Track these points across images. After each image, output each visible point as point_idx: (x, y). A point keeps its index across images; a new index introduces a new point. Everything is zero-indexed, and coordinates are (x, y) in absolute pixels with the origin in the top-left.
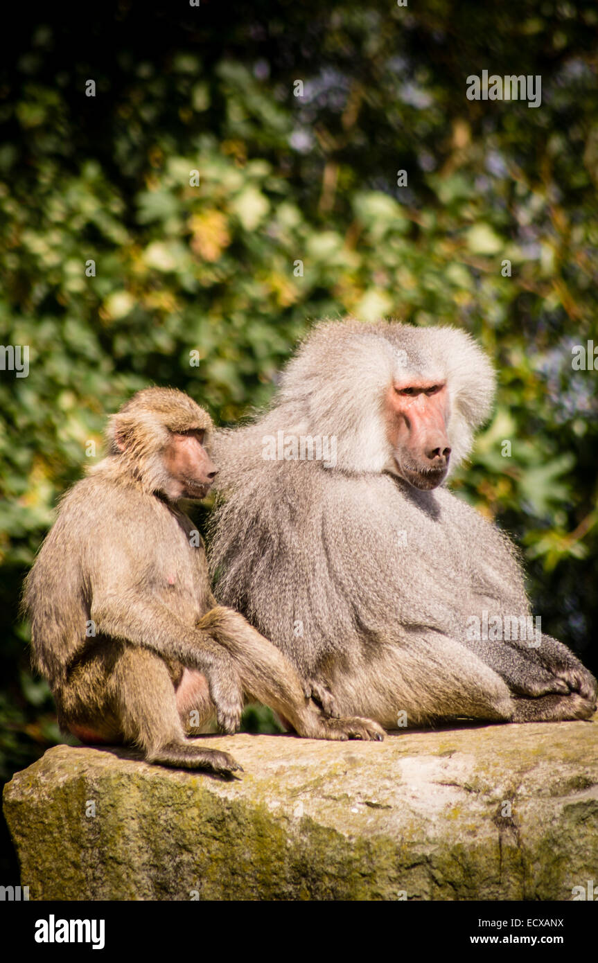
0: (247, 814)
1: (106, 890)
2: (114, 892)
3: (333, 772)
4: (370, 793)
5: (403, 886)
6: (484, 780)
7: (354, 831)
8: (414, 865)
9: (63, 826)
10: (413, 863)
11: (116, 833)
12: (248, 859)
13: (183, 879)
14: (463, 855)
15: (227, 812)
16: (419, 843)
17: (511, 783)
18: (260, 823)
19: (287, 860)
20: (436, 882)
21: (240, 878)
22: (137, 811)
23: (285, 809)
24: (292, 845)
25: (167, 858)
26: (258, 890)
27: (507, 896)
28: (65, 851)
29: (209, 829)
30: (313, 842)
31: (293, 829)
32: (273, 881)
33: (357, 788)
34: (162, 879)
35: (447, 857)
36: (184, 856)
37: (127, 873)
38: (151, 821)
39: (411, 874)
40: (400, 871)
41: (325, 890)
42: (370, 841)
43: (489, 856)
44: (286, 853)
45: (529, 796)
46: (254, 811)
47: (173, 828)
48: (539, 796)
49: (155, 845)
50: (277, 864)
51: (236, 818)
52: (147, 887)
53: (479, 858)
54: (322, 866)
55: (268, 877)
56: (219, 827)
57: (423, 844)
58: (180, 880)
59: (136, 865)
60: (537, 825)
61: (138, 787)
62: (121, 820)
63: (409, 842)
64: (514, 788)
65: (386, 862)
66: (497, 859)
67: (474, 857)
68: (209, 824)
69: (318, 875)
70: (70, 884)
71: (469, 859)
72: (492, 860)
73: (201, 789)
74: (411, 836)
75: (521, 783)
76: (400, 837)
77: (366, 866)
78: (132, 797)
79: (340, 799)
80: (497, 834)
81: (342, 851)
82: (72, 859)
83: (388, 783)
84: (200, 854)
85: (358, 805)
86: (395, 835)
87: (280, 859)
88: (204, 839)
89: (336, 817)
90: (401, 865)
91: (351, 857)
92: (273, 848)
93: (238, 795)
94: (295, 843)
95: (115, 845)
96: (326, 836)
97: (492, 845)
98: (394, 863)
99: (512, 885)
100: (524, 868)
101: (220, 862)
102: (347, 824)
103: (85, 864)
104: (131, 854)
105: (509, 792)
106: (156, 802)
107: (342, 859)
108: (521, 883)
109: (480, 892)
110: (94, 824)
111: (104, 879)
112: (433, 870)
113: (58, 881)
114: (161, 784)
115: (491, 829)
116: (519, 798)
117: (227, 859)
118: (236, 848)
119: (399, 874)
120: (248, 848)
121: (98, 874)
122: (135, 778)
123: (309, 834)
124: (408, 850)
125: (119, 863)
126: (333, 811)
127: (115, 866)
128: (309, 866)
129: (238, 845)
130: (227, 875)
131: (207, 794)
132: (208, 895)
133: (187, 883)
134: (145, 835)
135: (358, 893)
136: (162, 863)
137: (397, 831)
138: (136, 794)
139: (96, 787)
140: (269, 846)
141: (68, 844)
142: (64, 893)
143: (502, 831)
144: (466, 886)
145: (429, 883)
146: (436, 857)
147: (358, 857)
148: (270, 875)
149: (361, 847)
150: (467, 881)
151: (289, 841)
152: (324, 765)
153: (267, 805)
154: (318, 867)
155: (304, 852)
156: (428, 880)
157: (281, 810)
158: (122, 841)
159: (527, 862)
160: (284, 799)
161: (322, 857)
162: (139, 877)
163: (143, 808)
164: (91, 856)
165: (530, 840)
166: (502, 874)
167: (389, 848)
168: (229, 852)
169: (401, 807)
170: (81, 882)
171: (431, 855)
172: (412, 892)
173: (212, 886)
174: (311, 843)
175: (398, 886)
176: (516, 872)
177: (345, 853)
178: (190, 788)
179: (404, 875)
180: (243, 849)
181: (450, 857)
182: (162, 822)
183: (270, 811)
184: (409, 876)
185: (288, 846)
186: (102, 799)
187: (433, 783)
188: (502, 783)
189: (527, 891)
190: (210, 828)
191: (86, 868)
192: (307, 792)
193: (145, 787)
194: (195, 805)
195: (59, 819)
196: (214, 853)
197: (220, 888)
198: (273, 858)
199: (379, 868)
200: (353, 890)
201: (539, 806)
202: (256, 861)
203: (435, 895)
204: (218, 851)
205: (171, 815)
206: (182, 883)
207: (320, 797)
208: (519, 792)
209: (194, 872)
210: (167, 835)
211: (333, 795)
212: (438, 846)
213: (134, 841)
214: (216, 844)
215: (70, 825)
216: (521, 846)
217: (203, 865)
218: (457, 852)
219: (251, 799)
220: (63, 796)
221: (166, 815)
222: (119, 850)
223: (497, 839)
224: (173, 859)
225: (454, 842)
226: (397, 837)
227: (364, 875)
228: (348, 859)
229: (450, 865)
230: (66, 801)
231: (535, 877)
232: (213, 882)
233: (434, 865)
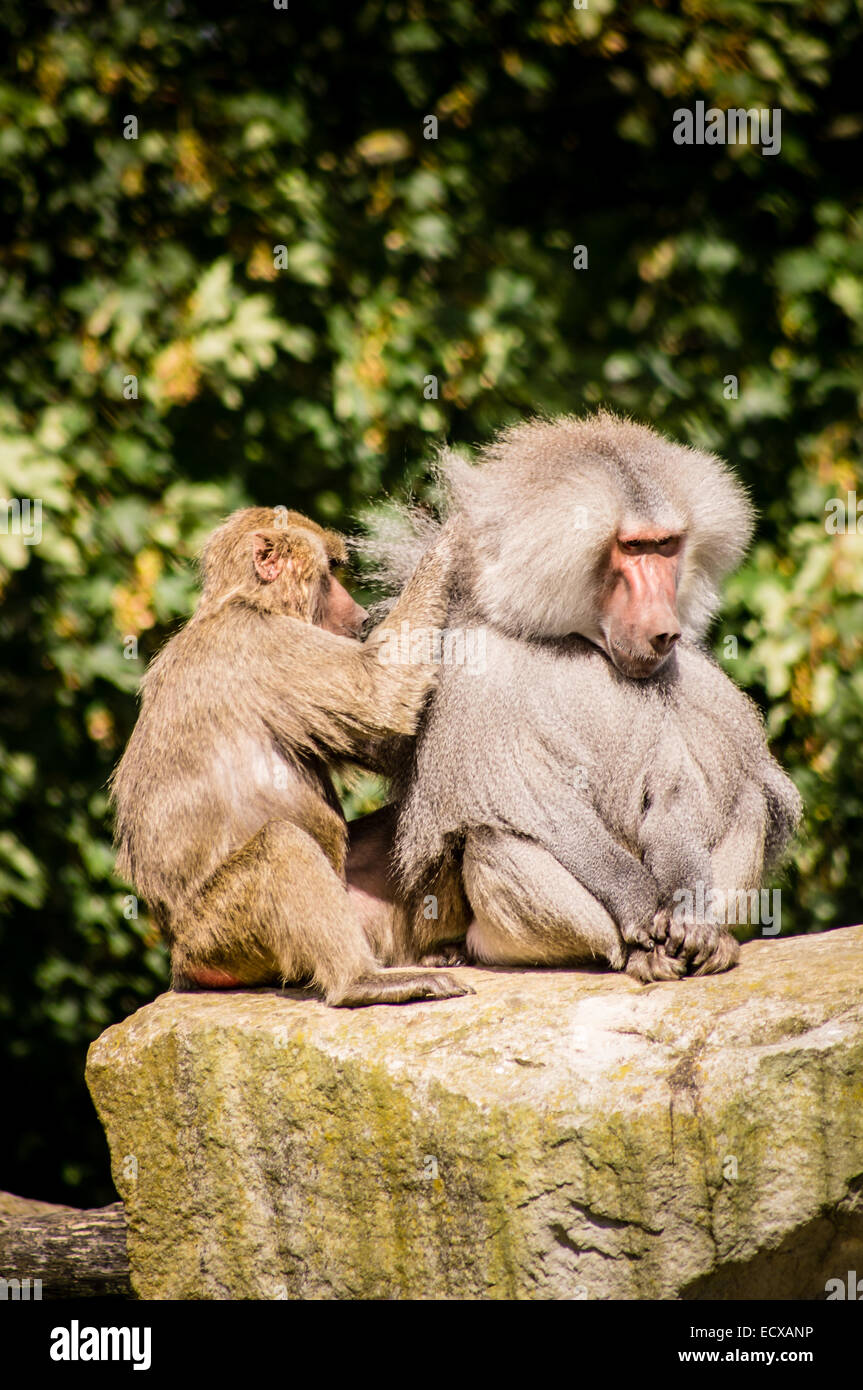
0: (362, 1078)
1: (209, 1182)
2: (219, 1186)
3: (485, 1018)
4: (521, 1047)
5: (550, 1171)
6: (670, 1025)
7: (491, 1098)
8: (562, 1142)
9: (153, 1099)
10: (560, 1138)
11: (216, 1106)
12: (368, 1139)
13: (296, 1167)
14: (621, 1126)
15: (339, 1077)
16: (569, 1113)
17: (702, 1029)
18: (379, 1090)
19: (414, 1138)
20: (591, 1164)
21: (361, 1164)
22: (236, 1077)
23: (410, 1070)
24: (419, 1118)
25: (276, 1139)
26: (382, 1179)
27: (685, 1180)
28: (159, 1131)
29: (321, 1099)
30: (443, 1114)
31: (420, 1097)
32: (400, 1167)
33: (507, 1040)
34: (272, 1166)
35: (603, 1131)
36: (295, 1135)
37: (232, 1160)
38: (254, 1090)
39: (558, 1153)
40: (545, 1151)
41: (460, 1178)
42: (508, 1111)
43: (657, 1128)
44: (413, 1129)
45: (721, 1047)
46: (371, 1075)
47: (279, 1099)
48: (734, 1045)
49: (261, 1122)
50: (404, 1144)
51: (349, 1084)
52: (256, 1177)
53: (642, 1132)
54: (453, 1146)
55: (394, 1161)
56: (332, 1097)
57: (573, 1113)
58: (292, 1167)
59: (241, 1148)
60: (724, 1084)
61: (236, 1045)
62: (220, 1090)
63: (555, 1112)
64: (704, 1035)
65: (528, 1139)
66: (668, 1131)
67: (637, 1130)
68: (320, 1093)
69: (450, 1158)
70: (168, 1175)
71: (630, 1132)
72: (661, 1133)
73: (308, 1046)
74: (558, 1104)
75: (713, 1029)
76: (544, 1105)
77: (505, 1144)
78: (230, 1059)
79: (484, 1056)
80: (668, 1098)
81: (475, 1126)
82: (169, 1142)
83: (549, 1033)
84: (312, 1134)
85: (506, 1063)
86: (539, 1102)
87: (406, 1137)
88: (316, 1113)
89: (474, 1081)
90: (546, 1143)
91: (486, 1133)
92: (396, 1124)
93: (352, 1054)
94: (421, 1116)
95: (215, 1122)
96: (456, 1106)
97: (660, 1114)
98: (536, 1139)
99: (689, 1166)
100: (704, 1143)
101: (336, 1142)
102: (485, 1089)
103: (182, 1148)
104: (234, 1134)
105: (697, 1041)
106: (258, 1065)
107: (476, 1135)
108: (701, 1162)
109: (648, 1176)
110: (189, 1094)
111: (206, 1167)
112: (585, 1149)
113: (153, 1171)
114: (261, 1040)
115: (662, 1092)
116: (709, 1049)
117: (345, 1138)
118: (353, 1124)
119: (544, 1154)
120: (368, 1123)
121: (198, 1161)
122: (231, 1032)
123: (438, 1103)
124: (554, 1122)
125: (222, 1147)
126: (471, 1072)
127: (217, 1149)
128: (439, 1146)
129: (355, 1120)
130: (345, 1160)
131: (314, 1053)
132: (326, 1187)
133: (301, 1171)
134: (248, 1108)
135: (498, 1181)
136: (270, 1145)
137: (541, 1098)
138: (235, 1054)
139: (189, 1046)
140: (392, 1121)
141: (161, 1122)
142: (162, 1187)
143: (675, 1093)
144: (630, 1168)
145: (581, 1165)
146: (588, 1131)
147: (494, 1133)
148: (396, 1159)
149: (498, 1120)
150: (630, 1162)
151: (415, 1114)
152: (475, 1010)
153: (387, 1066)
154: (449, 1148)
155: (433, 1127)
156: (581, 1161)
157: (404, 1071)
158: (222, 1117)
159: (707, 1135)
160: (411, 1057)
161: (453, 1133)
162: (246, 1165)
163: (244, 1073)
164: (188, 1138)
165: (711, 1105)
166: (676, 1151)
167: (531, 1121)
168: (346, 1129)
169: (557, 1064)
170: (180, 1171)
171: (581, 1128)
172: (562, 1178)
173: (330, 1173)
174: (441, 1116)
175: (545, 1170)
176: (694, 1148)
177: (479, 1128)
178: (296, 1045)
179: (550, 1156)
180: (362, 1125)
181: (607, 1130)
182: (266, 1091)
183: (391, 1074)
184: (557, 1157)
185: (414, 1120)
186: (196, 1061)
187: (609, 1030)
188: (690, 1029)
189: (710, 1173)
190: (322, 1097)
191: (185, 1153)
192: (443, 1047)
193: (244, 1045)
194: (303, 1068)
195: (149, 1088)
196: (328, 1131)
197: (340, 1177)
198: (397, 1136)
199: (520, 1147)
200: (492, 1177)
201: (730, 1059)
202: (378, 1141)
203: (591, 1181)
204: (333, 1129)
205: (276, 1081)
206: (295, 1172)
207: (460, 1053)
208: (709, 1040)
209: (308, 1156)
210: (274, 1107)
211: (475, 1050)
212: (590, 1116)
213: (236, 1117)
214: (330, 1120)
215: (162, 1096)
216: (699, 1114)
217: (317, 1147)
218: (614, 1124)
219: (366, 1058)
220: (152, 1058)
221: (271, 1081)
222: (218, 1129)
223: (668, 1104)
224: (282, 1140)
225: (611, 1110)
226: (541, 1105)
227: (503, 1157)
228: (483, 1135)
229: (607, 1141)
230: (155, 1064)
231: (719, 1154)
232: (330, 1169)
233: (587, 1141)
